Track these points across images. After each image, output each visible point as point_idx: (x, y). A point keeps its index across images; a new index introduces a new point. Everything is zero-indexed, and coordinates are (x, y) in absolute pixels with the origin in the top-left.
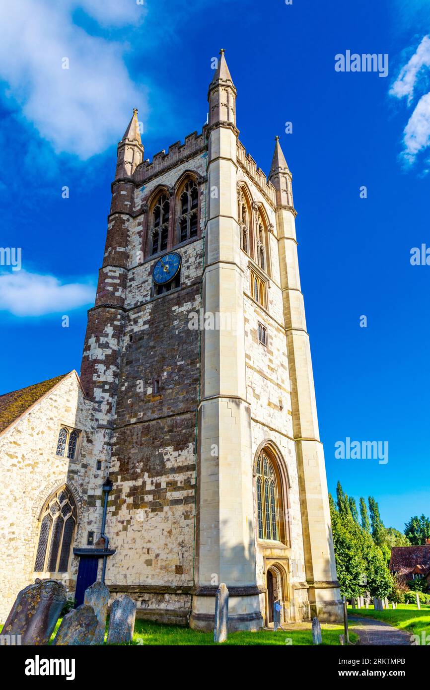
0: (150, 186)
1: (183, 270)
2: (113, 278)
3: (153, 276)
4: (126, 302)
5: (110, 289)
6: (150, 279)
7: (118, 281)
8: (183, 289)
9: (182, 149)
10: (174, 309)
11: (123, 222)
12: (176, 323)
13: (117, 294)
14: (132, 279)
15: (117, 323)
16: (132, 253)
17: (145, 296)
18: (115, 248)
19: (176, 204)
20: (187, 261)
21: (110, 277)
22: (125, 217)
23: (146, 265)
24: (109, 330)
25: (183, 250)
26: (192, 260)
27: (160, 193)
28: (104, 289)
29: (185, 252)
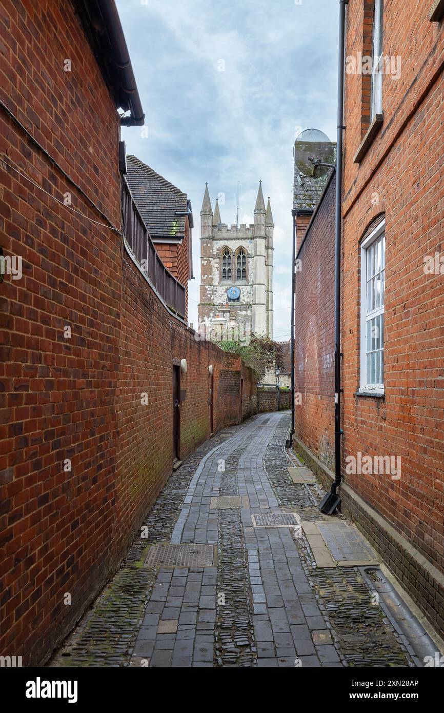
0: (221, 243)
1: (241, 296)
2: (210, 291)
3: (227, 294)
4: (214, 301)
5: (209, 296)
6: (226, 295)
7: (211, 292)
8: (242, 305)
9: (238, 231)
10: (238, 312)
11: (210, 262)
12: (240, 318)
13: (212, 298)
14: (216, 291)
15: (213, 311)
16: (214, 277)
17: (224, 301)
18: (208, 276)
19: (234, 260)
20: (243, 293)
21: (208, 291)
22: (211, 259)
23: (223, 287)
24: (211, 315)
25: (241, 287)
26: (245, 293)
27: (226, 251)
28: (207, 296)
29: (242, 289)
